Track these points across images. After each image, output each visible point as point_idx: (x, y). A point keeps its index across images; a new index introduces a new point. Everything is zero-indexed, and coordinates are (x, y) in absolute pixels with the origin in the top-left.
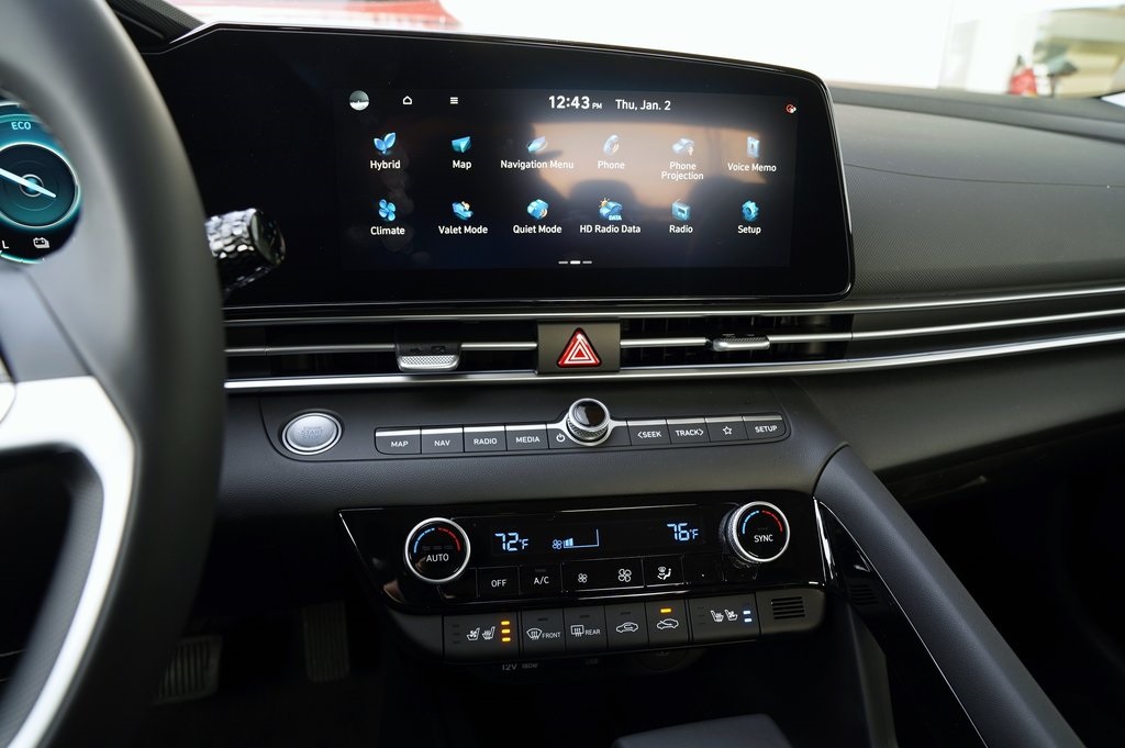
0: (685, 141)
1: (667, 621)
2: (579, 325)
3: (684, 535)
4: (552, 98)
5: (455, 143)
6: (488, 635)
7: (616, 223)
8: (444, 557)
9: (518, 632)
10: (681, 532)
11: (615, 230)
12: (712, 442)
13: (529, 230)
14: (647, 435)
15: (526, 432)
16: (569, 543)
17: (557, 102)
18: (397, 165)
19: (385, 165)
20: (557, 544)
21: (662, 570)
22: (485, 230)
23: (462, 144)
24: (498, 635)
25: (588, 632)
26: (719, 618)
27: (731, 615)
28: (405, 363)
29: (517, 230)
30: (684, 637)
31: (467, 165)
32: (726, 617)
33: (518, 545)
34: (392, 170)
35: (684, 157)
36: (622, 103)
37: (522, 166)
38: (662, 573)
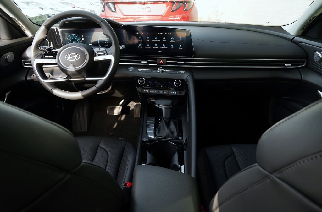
1: (166, 92)
2: (162, 59)
4: (158, 33)
6: (146, 91)
8: (142, 82)
9: (149, 91)
10: (169, 83)
11: (165, 48)
12: (175, 73)
13: (155, 48)
14: (168, 72)
15: (154, 70)
16: (157, 83)
19: (140, 40)
22: (150, 47)
23: (148, 38)
25: (157, 92)
26: (172, 93)
28: (142, 62)
29: (154, 47)
30: (167, 94)
31: (148, 40)
33: (151, 82)
35: (172, 40)
36: (165, 33)
37: (154, 40)
38: (166, 87)
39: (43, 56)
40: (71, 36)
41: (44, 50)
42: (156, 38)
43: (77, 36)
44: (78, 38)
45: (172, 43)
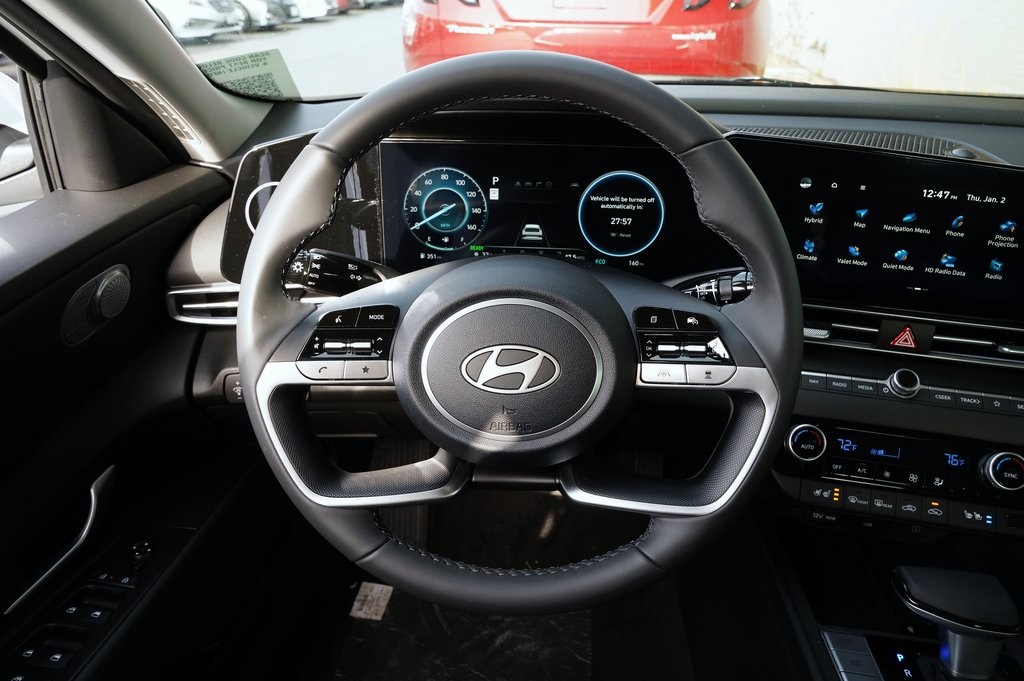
0: (1010, 223)
1: (935, 509)
2: (909, 324)
3: (955, 462)
4: (925, 191)
5: (858, 212)
6: (826, 494)
7: (950, 269)
8: (812, 447)
9: (843, 496)
10: (953, 460)
11: (949, 273)
12: (985, 409)
13: (893, 267)
14: (942, 397)
15: (865, 384)
16: (881, 452)
17: (928, 193)
18: (821, 221)
19: (813, 220)
20: (873, 452)
21: (938, 480)
22: (865, 264)
23: (863, 213)
24: (832, 496)
25: (885, 505)
26: (969, 516)
27: (978, 516)
29: (886, 266)
30: (944, 521)
31: (863, 226)
32: (974, 516)
33: (850, 448)
34: (817, 223)
35: (1007, 233)
36: (971, 197)
37: (897, 229)
38: (939, 482)
39: (312, 342)
40: (429, 176)
41: (301, 274)
42: (907, 218)
43: (461, 177)
44: (469, 187)
45: (1001, 254)
